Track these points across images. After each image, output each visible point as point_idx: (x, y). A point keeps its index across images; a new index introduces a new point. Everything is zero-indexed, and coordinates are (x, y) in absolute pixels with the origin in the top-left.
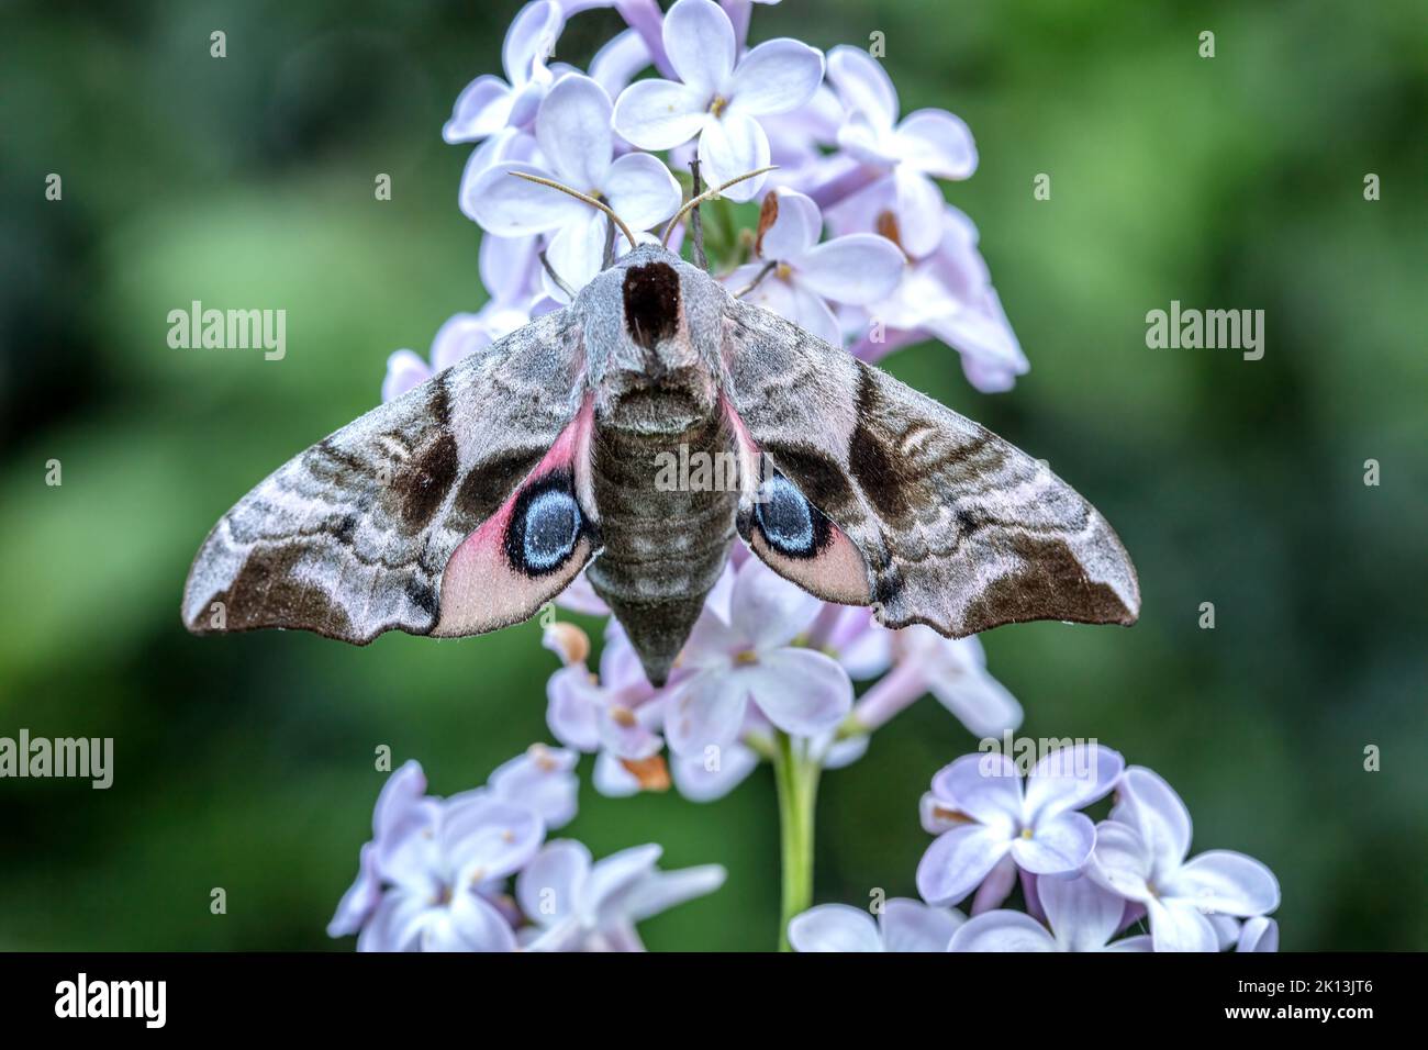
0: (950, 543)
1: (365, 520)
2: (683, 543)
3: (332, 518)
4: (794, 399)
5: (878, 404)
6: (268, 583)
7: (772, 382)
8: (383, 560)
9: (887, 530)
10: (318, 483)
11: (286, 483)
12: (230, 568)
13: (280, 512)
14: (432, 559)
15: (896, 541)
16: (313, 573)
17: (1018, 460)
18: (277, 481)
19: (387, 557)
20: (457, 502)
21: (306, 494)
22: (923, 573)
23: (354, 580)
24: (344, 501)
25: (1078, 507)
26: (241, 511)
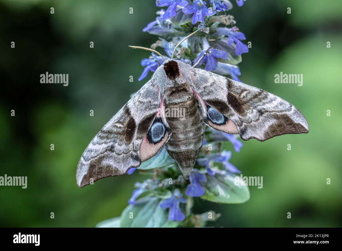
0: (257, 118)
1: (116, 145)
2: (191, 135)
3: (108, 147)
4: (211, 88)
5: (233, 87)
6: (96, 168)
7: (205, 85)
8: (123, 152)
9: (240, 117)
10: (102, 140)
11: (94, 143)
12: (86, 168)
13: (95, 150)
14: (135, 148)
15: (243, 119)
16: (107, 162)
17: (271, 96)
18: (92, 143)
19: (124, 151)
20: (138, 133)
21: (100, 144)
22: (251, 126)
23: (117, 160)
24: (110, 142)
25: (288, 105)
26: (85, 154)
